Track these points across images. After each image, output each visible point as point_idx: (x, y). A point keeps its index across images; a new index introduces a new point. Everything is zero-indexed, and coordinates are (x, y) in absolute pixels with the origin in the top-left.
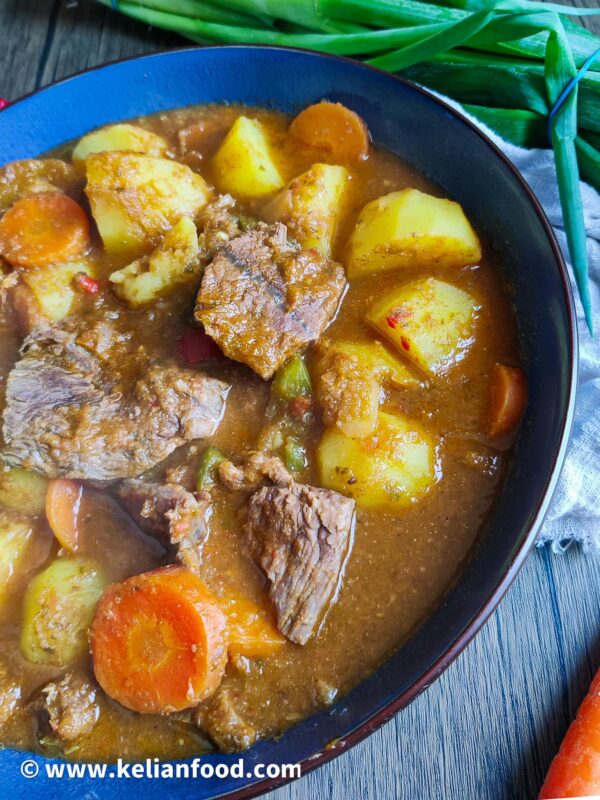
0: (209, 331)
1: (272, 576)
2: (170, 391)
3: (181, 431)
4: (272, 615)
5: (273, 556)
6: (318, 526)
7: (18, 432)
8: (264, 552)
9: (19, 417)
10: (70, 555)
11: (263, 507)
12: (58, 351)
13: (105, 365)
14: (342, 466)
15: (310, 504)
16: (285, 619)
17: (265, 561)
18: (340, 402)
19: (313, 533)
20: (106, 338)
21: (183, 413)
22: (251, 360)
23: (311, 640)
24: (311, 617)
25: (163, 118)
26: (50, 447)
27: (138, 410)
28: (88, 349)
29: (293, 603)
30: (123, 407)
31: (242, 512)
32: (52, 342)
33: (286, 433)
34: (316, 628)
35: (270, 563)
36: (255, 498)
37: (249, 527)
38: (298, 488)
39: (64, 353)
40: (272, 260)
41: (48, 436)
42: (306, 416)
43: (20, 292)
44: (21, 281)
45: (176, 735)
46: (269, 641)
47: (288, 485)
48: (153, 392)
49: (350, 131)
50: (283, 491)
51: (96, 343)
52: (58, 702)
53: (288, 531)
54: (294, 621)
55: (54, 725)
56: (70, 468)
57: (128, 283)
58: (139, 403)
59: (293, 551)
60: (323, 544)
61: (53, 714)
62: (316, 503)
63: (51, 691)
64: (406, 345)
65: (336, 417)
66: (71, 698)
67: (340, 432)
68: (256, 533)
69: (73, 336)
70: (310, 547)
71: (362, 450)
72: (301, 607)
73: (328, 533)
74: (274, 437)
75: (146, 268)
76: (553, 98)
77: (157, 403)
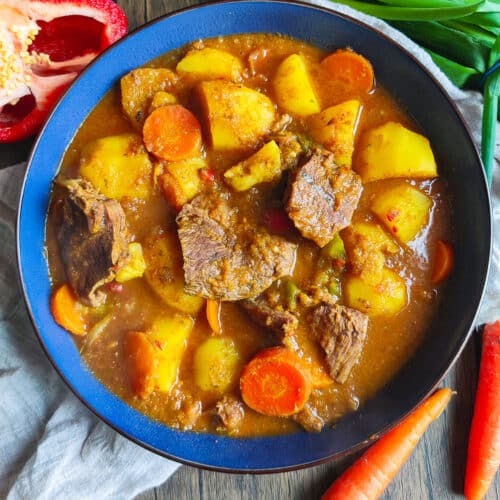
0: (297, 225)
1: (327, 351)
2: (270, 252)
3: (276, 273)
4: (327, 370)
5: (328, 342)
6: (352, 330)
7: (193, 278)
8: (322, 338)
9: (193, 269)
10: (218, 336)
11: (322, 317)
12: (200, 222)
13: (227, 231)
14: (363, 298)
15: (349, 320)
16: (334, 372)
17: (323, 344)
18: (364, 265)
19: (349, 334)
20: (226, 214)
21: (277, 264)
22: (316, 240)
23: (346, 382)
24: (347, 372)
25: (236, 41)
26: (212, 286)
27: (253, 262)
28: (217, 221)
29: (338, 365)
30: (244, 259)
31: (309, 317)
32: (196, 216)
33: (330, 276)
34: (349, 376)
35: (327, 345)
36: (317, 311)
37: (313, 326)
38: (340, 309)
39: (203, 223)
40: (326, 175)
41: (210, 280)
42: (342, 268)
43: (167, 178)
44: (166, 170)
45: (281, 424)
46: (327, 382)
47: (335, 307)
48: (261, 252)
49: (364, 75)
50: (334, 311)
51: (221, 217)
52: (224, 411)
53: (336, 331)
54: (338, 374)
55: (226, 423)
56: (223, 296)
57: (236, 179)
58: (252, 258)
59: (338, 340)
60: (354, 339)
61: (223, 417)
62: (352, 319)
63: (220, 407)
64: (395, 230)
65: (360, 272)
66: (230, 409)
67: (362, 280)
68: (317, 329)
69: (207, 211)
70: (347, 340)
71: (375, 292)
72: (342, 367)
73: (357, 333)
74: (324, 278)
75: (247, 171)
76: (491, 64)
77: (263, 259)
